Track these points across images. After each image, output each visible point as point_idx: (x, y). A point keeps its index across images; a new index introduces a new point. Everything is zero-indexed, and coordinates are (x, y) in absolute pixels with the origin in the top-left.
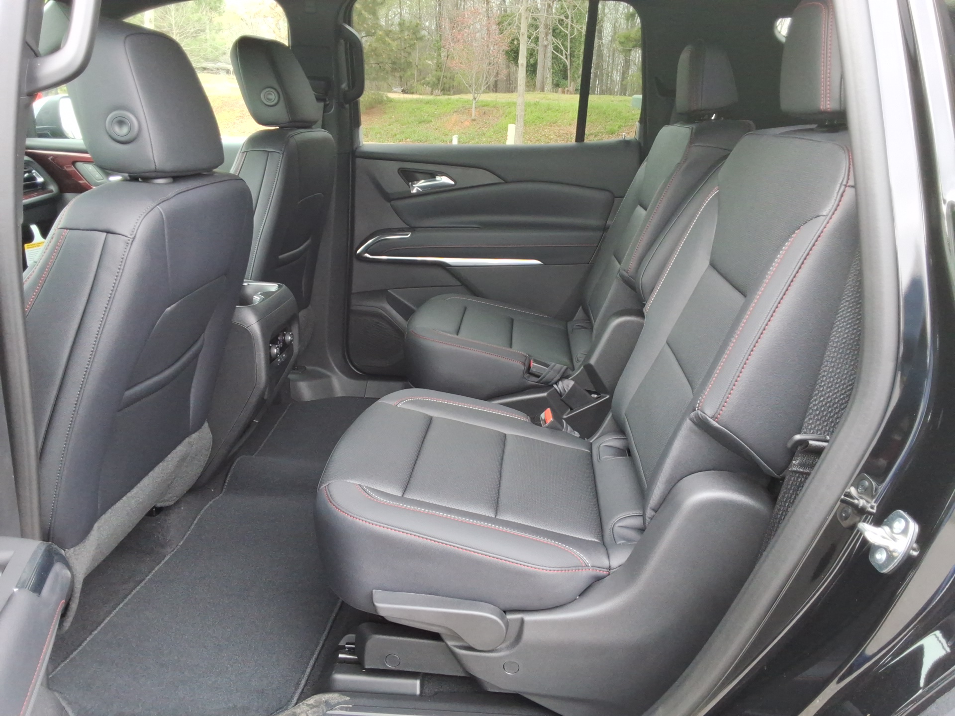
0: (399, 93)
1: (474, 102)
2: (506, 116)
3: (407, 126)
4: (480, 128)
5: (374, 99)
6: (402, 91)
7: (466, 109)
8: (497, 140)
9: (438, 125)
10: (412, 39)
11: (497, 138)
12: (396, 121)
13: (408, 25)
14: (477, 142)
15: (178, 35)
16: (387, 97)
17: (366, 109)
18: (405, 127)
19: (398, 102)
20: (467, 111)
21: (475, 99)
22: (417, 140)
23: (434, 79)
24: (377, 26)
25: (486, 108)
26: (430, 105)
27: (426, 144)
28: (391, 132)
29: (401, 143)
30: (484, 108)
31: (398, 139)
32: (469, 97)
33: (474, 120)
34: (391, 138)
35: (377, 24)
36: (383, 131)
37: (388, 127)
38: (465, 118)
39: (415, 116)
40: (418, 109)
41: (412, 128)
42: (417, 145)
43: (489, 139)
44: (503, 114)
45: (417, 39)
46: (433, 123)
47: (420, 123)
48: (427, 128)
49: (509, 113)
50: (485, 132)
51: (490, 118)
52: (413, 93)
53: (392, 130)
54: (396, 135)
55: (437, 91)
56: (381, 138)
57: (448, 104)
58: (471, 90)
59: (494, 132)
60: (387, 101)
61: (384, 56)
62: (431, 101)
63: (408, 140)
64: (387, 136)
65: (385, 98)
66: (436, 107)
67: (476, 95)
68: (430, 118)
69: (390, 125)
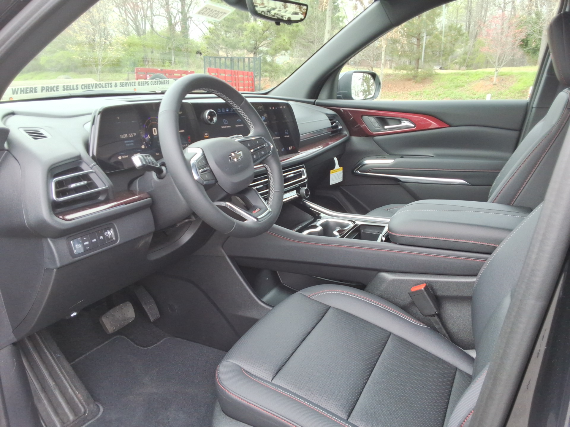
0: (438, 69)
1: (496, 73)
2: (519, 82)
3: (447, 89)
4: (499, 89)
5: (428, 73)
6: (440, 68)
7: (489, 78)
8: (511, 97)
9: (469, 88)
10: (456, 35)
11: (511, 96)
12: (441, 87)
13: (455, 27)
14: (497, 99)
15: (317, 43)
16: (435, 72)
17: (422, 80)
18: (445, 90)
19: (442, 75)
20: (490, 79)
21: (497, 71)
22: (454, 98)
23: (462, 60)
24: (435, 28)
25: (503, 77)
26: (464, 76)
27: (461, 100)
28: (437, 94)
29: (443, 100)
30: (502, 77)
31: (441, 98)
32: (492, 70)
33: (495, 85)
34: (436, 97)
35: (435, 27)
36: (431, 93)
37: (435, 90)
38: (489, 83)
39: (454, 83)
40: (455, 79)
41: (451, 90)
42: (453, 101)
43: (505, 97)
44: (516, 80)
45: (460, 35)
46: (465, 87)
47: (456, 87)
48: (461, 91)
49: (521, 79)
50: (502, 92)
51: (507, 83)
52: (446, 69)
53: (437, 92)
54: (440, 95)
55: (463, 67)
56: (430, 97)
57: (476, 75)
58: (495, 65)
59: (509, 92)
60: (435, 75)
61: (437, 47)
62: (464, 74)
63: (448, 98)
64: (434, 95)
65: (434, 73)
66: (468, 77)
67: (498, 68)
68: (464, 84)
69: (436, 89)
